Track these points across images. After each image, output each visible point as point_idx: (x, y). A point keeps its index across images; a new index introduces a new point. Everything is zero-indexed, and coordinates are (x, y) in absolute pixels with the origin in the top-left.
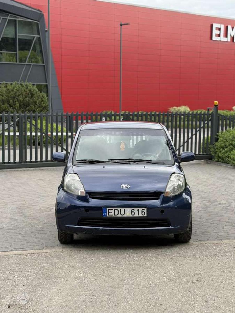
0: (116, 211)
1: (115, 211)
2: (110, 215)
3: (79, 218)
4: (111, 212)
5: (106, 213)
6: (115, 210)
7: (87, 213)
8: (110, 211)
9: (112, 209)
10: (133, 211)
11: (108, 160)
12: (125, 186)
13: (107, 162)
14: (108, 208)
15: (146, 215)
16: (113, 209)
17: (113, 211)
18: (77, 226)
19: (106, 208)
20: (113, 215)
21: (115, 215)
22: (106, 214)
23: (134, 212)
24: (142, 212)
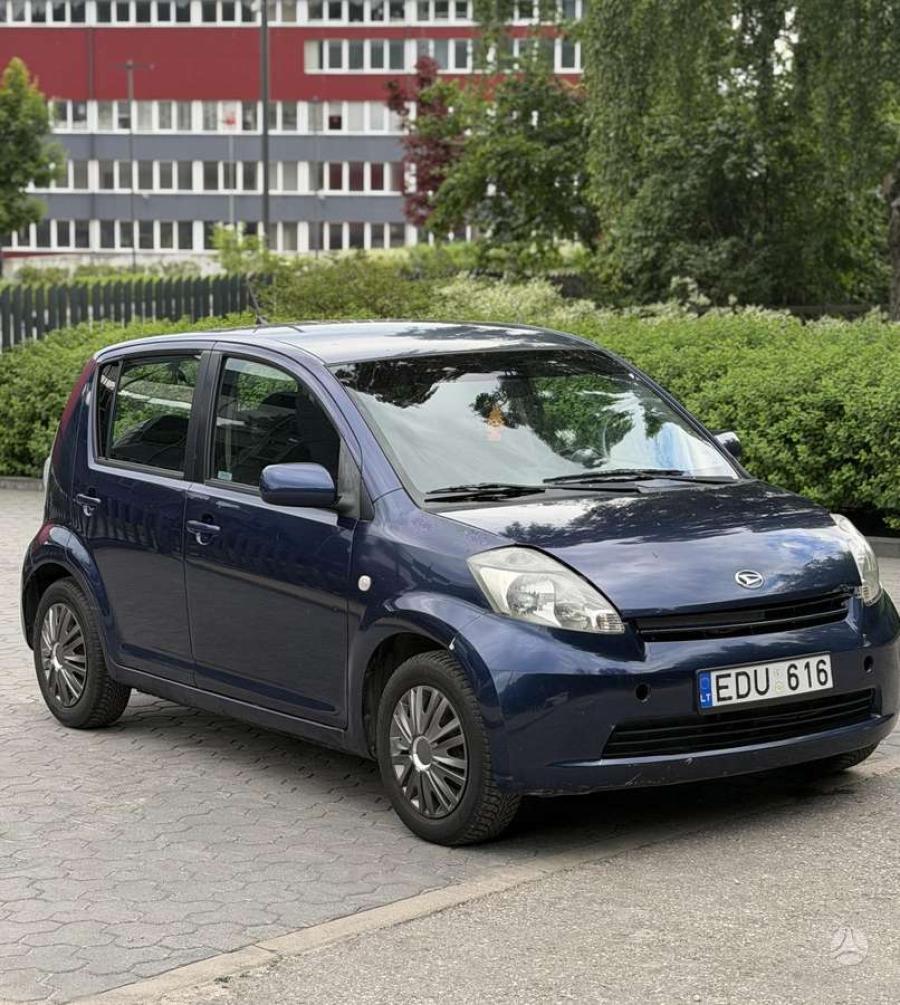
0: (743, 680)
1: (740, 678)
2: (724, 699)
3: (613, 727)
4: (726, 687)
5: (710, 692)
6: (738, 675)
7: (646, 700)
8: (722, 682)
9: (729, 675)
10: (792, 671)
11: (545, 481)
12: (751, 578)
13: (547, 490)
14: (713, 670)
15: (830, 684)
16: (733, 672)
17: (730, 682)
18: (601, 763)
19: (710, 671)
20: (735, 696)
21: (739, 696)
22: (711, 697)
23: (796, 677)
24: (819, 671)
